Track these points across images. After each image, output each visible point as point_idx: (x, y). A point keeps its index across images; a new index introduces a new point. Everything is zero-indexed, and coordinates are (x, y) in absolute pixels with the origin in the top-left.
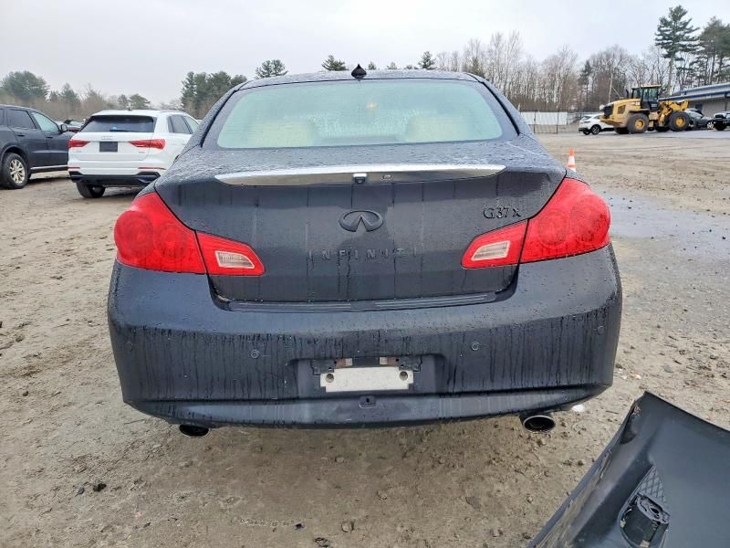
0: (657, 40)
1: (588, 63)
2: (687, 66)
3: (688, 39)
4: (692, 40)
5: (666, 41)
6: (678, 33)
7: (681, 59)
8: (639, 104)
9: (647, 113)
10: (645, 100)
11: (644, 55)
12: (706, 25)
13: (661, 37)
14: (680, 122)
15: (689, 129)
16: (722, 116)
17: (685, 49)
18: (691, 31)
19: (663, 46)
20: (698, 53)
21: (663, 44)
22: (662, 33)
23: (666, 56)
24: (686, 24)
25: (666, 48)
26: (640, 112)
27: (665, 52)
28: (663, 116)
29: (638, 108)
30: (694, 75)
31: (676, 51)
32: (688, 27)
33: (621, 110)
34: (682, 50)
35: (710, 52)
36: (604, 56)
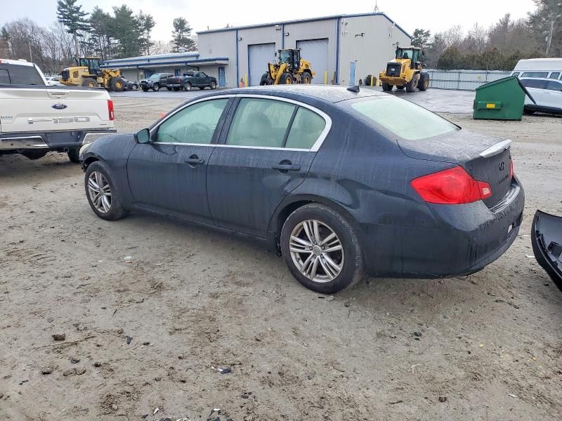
0: (59, 17)
1: (4, 29)
2: (86, 41)
3: (82, 21)
4: (86, 21)
5: (66, 20)
6: (74, 15)
7: (81, 35)
8: (87, 70)
9: (95, 78)
10: (92, 68)
11: (51, 28)
12: (92, 12)
13: (62, 16)
14: (118, 85)
15: (125, 90)
16: (145, 82)
17: (82, 28)
18: (83, 14)
19: (66, 23)
20: (92, 32)
21: (64, 22)
22: (62, 13)
23: (69, 32)
24: (78, 9)
25: (68, 25)
26: (90, 77)
27: (67, 28)
28: (106, 80)
29: (87, 74)
30: (92, 48)
31: (77, 29)
32: (80, 11)
33: (76, 74)
34: (81, 29)
35: (100, 32)
36: (17, 25)
